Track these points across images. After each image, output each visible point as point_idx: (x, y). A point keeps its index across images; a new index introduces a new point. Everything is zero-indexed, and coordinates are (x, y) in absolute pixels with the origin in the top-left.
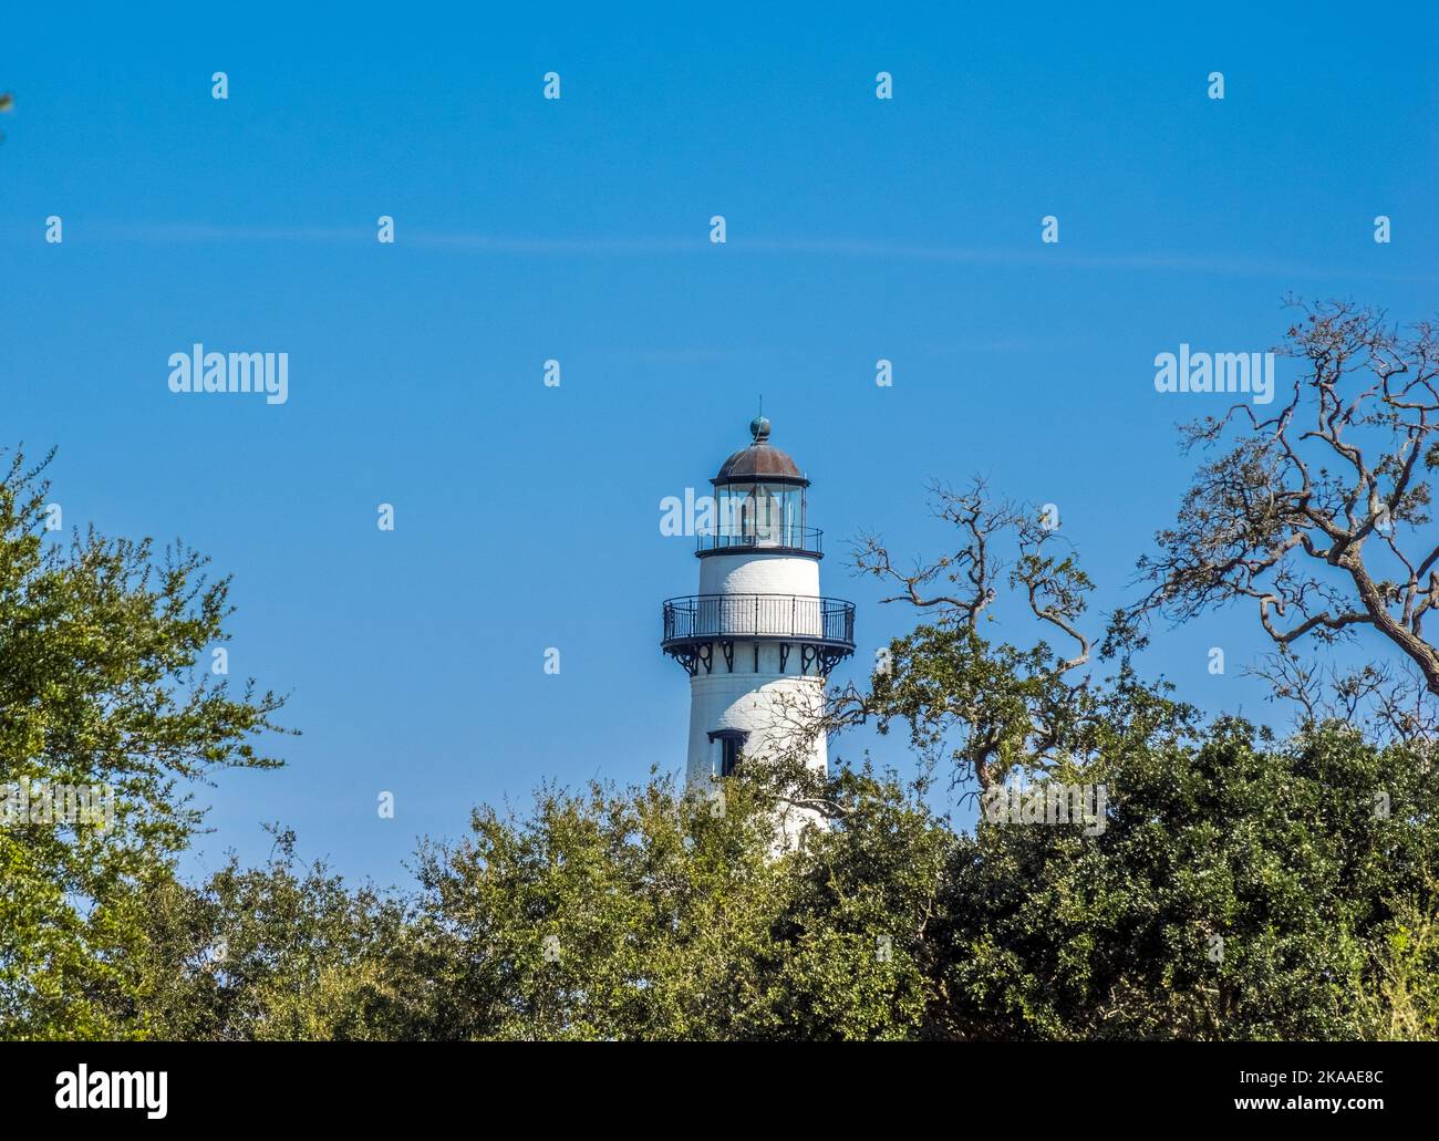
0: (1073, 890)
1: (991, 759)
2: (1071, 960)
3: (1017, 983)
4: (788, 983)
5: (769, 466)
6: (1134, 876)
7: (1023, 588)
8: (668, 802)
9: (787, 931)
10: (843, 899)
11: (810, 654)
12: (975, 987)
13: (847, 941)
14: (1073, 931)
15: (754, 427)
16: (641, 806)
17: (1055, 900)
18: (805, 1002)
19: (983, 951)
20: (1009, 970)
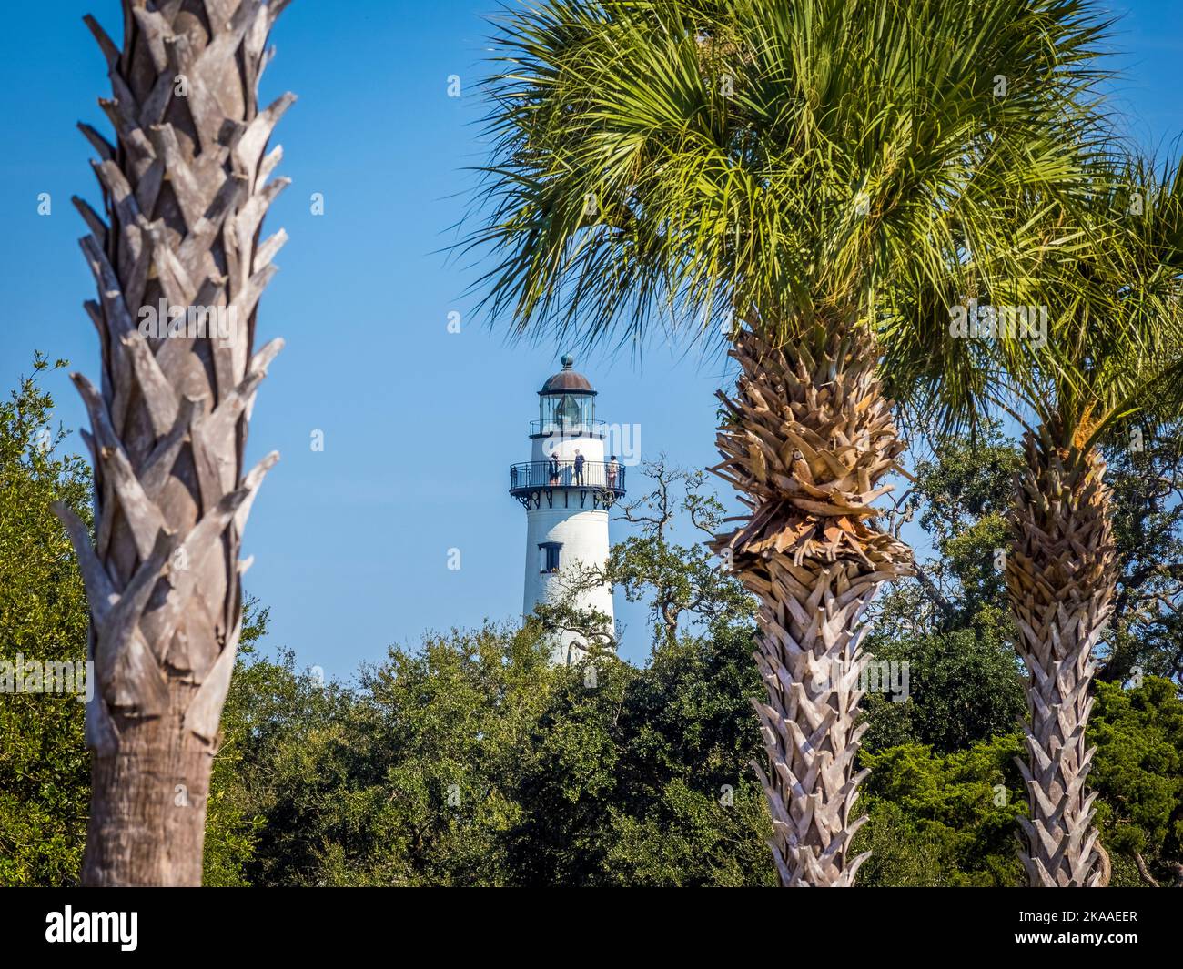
0: (690, 700)
1: (670, 606)
2: (689, 737)
3: (663, 748)
4: (547, 749)
5: (573, 383)
6: (721, 692)
7: (689, 512)
8: (493, 638)
9: (546, 722)
10: (575, 706)
11: (598, 496)
12: (642, 751)
13: (577, 727)
14: (692, 721)
15: (563, 360)
16: (479, 640)
17: (681, 707)
18: (556, 758)
19: (645, 732)
20: (659, 741)
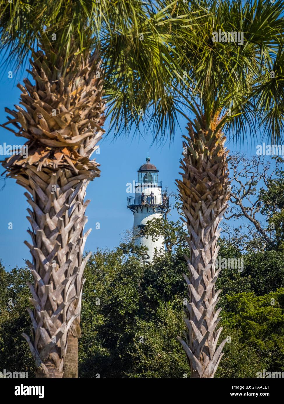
0: (167, 277)
1: (169, 244)
2: (167, 290)
3: (156, 294)
4: (113, 295)
5: (150, 167)
6: (179, 274)
8: (101, 255)
9: (113, 285)
10: (124, 279)
12: (148, 296)
13: (124, 287)
14: (167, 284)
15: (147, 159)
16: (95, 256)
17: (163, 279)
18: (116, 299)
19: (150, 289)
20: (155, 292)
